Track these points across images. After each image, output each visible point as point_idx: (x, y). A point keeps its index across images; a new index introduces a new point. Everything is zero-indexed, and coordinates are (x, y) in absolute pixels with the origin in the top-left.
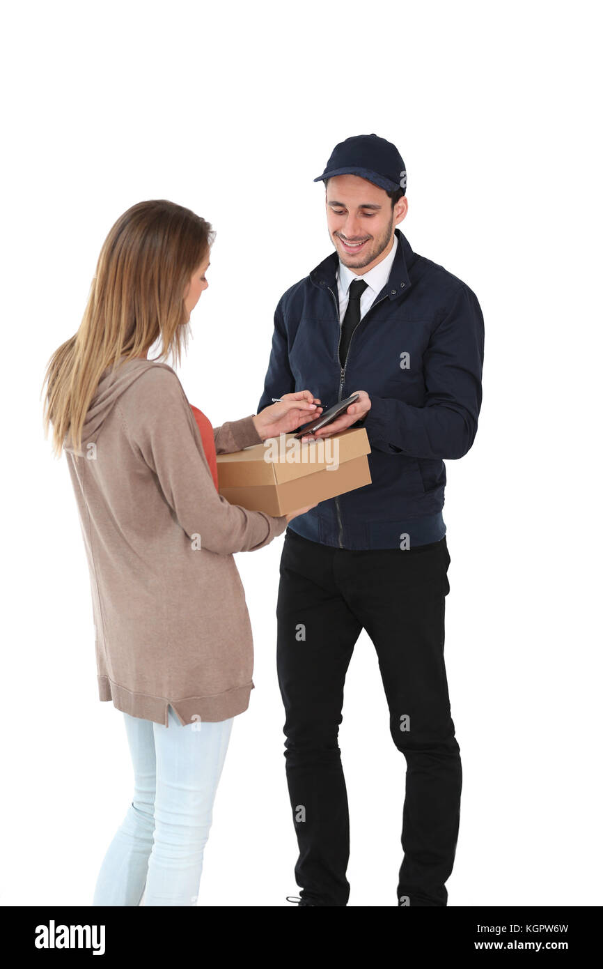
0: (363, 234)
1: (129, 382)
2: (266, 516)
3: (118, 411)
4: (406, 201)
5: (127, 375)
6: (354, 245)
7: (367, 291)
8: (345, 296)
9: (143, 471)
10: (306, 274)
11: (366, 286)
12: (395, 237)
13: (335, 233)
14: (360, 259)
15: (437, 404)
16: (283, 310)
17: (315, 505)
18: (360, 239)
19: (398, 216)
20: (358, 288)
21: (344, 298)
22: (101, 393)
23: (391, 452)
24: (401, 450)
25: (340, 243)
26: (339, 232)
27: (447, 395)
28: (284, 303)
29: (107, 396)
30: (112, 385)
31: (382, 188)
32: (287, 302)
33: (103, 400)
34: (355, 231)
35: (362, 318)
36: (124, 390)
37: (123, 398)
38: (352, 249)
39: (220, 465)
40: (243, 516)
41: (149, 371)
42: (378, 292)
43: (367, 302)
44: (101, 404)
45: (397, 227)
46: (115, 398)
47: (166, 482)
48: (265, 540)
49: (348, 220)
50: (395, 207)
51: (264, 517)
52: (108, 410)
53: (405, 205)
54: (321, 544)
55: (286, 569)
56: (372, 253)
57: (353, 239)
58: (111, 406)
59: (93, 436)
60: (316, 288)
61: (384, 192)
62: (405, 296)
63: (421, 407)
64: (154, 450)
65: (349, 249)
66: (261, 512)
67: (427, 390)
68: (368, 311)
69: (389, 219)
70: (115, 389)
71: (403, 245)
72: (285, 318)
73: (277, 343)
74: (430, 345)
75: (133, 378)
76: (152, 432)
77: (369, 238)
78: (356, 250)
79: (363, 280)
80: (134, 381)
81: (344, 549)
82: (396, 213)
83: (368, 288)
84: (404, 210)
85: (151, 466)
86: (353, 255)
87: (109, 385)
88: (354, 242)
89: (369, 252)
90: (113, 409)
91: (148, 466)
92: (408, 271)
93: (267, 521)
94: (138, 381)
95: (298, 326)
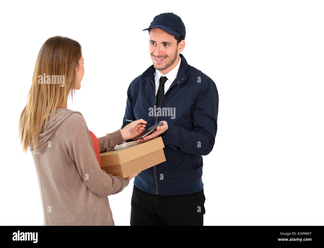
0: (164, 55)
1: (63, 120)
2: (121, 179)
3: (57, 133)
4: (184, 42)
5: (62, 117)
6: (160, 60)
7: (167, 81)
8: (158, 84)
9: (69, 160)
10: (141, 73)
11: (167, 79)
12: (180, 58)
13: (152, 54)
14: (163, 66)
15: (198, 131)
16: (131, 89)
17: (140, 172)
18: (163, 57)
19: (180, 49)
20: (163, 80)
21: (157, 84)
22: (50, 125)
23: (175, 149)
24: (180, 149)
25: (154, 59)
26: (153, 53)
27: (202, 127)
28: (132, 86)
29: (52, 126)
30: (54, 121)
31: (172, 35)
32: (133, 86)
33: (50, 128)
34: (159, 53)
35: (165, 93)
36: (60, 123)
37: (60, 127)
38: (159, 61)
39: (101, 157)
40: (112, 179)
41: (72, 115)
42: (172, 82)
43: (167, 86)
44: (50, 130)
45: (181, 53)
46: (56, 127)
47: (79, 165)
48: (120, 189)
49: (157, 48)
50: (179, 44)
51: (120, 179)
52: (53, 132)
53: (184, 44)
54: (148, 193)
55: (134, 204)
56: (167, 63)
57: (159, 57)
58: (54, 130)
59: (45, 144)
60: (145, 80)
61: (173, 37)
62: (184, 84)
63: (190, 131)
64: (74, 150)
65: (157, 61)
66: (119, 177)
67: (193, 125)
68: (168, 90)
69: (176, 49)
70: (56, 123)
71: (184, 61)
72: (132, 92)
73: (128, 103)
74: (195, 105)
75: (65, 118)
76: (74, 143)
77: (166, 56)
78: (160, 61)
79: (165, 77)
80: (65, 120)
81: (158, 195)
82: (179, 47)
83: (168, 80)
84: (183, 46)
85: (73, 159)
86: (159, 64)
87: (53, 121)
88: (159, 58)
89: (166, 63)
90: (55, 132)
91: (71, 158)
92: (185, 73)
93: (122, 181)
94: (67, 119)
95: (137, 96)
